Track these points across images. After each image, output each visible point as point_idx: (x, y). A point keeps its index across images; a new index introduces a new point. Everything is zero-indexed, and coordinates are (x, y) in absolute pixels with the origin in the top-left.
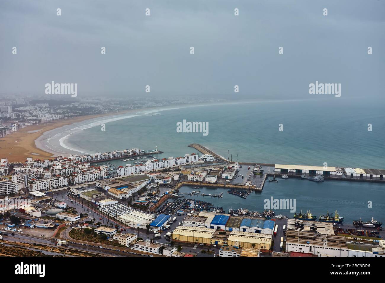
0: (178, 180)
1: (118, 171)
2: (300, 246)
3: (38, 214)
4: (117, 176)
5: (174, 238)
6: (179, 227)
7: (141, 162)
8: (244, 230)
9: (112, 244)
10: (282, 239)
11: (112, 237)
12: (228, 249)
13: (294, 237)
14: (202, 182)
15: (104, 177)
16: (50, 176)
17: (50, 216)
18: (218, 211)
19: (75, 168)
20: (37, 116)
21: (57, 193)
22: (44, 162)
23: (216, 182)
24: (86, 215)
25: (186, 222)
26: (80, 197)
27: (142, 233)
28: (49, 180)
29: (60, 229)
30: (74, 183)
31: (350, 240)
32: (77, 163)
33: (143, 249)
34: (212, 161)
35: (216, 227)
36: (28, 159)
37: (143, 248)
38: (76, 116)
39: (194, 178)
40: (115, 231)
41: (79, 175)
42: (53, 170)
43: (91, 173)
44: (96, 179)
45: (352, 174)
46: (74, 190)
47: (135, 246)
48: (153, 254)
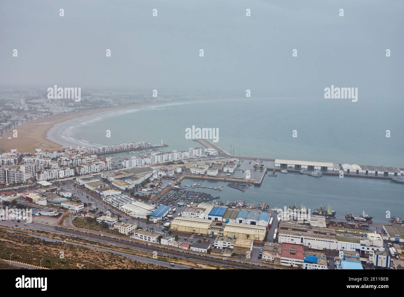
0: (180, 173)
1: (123, 163)
2: (292, 238)
3: (44, 203)
4: (122, 168)
5: (172, 228)
6: (178, 218)
7: (146, 155)
8: (241, 222)
9: (112, 233)
10: (276, 230)
11: (113, 226)
12: (223, 239)
13: (287, 229)
14: (203, 175)
15: (109, 168)
16: (57, 167)
17: (55, 205)
18: (217, 203)
19: (82, 159)
20: (49, 108)
21: (64, 183)
22: (52, 153)
23: (217, 175)
24: (90, 204)
25: (185, 213)
26: (85, 188)
27: (142, 223)
28: (56, 170)
29: (64, 218)
30: (81, 174)
31: (340, 233)
32: (84, 154)
33: (142, 238)
34: (215, 155)
35: (213, 218)
36: (37, 150)
38: (87, 109)
39: (197, 171)
40: (116, 220)
41: (85, 166)
42: (60, 161)
43: (96, 165)
44: (101, 171)
45: (348, 170)
46: (79, 181)
47: (135, 235)
48: (151, 243)
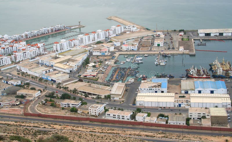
5: (138, 104)
6: (140, 94)
8: (200, 92)
12: (197, 110)
25: (143, 89)
26: (29, 75)
33: (115, 118)
37: (114, 116)
40: (80, 103)
46: (21, 68)
